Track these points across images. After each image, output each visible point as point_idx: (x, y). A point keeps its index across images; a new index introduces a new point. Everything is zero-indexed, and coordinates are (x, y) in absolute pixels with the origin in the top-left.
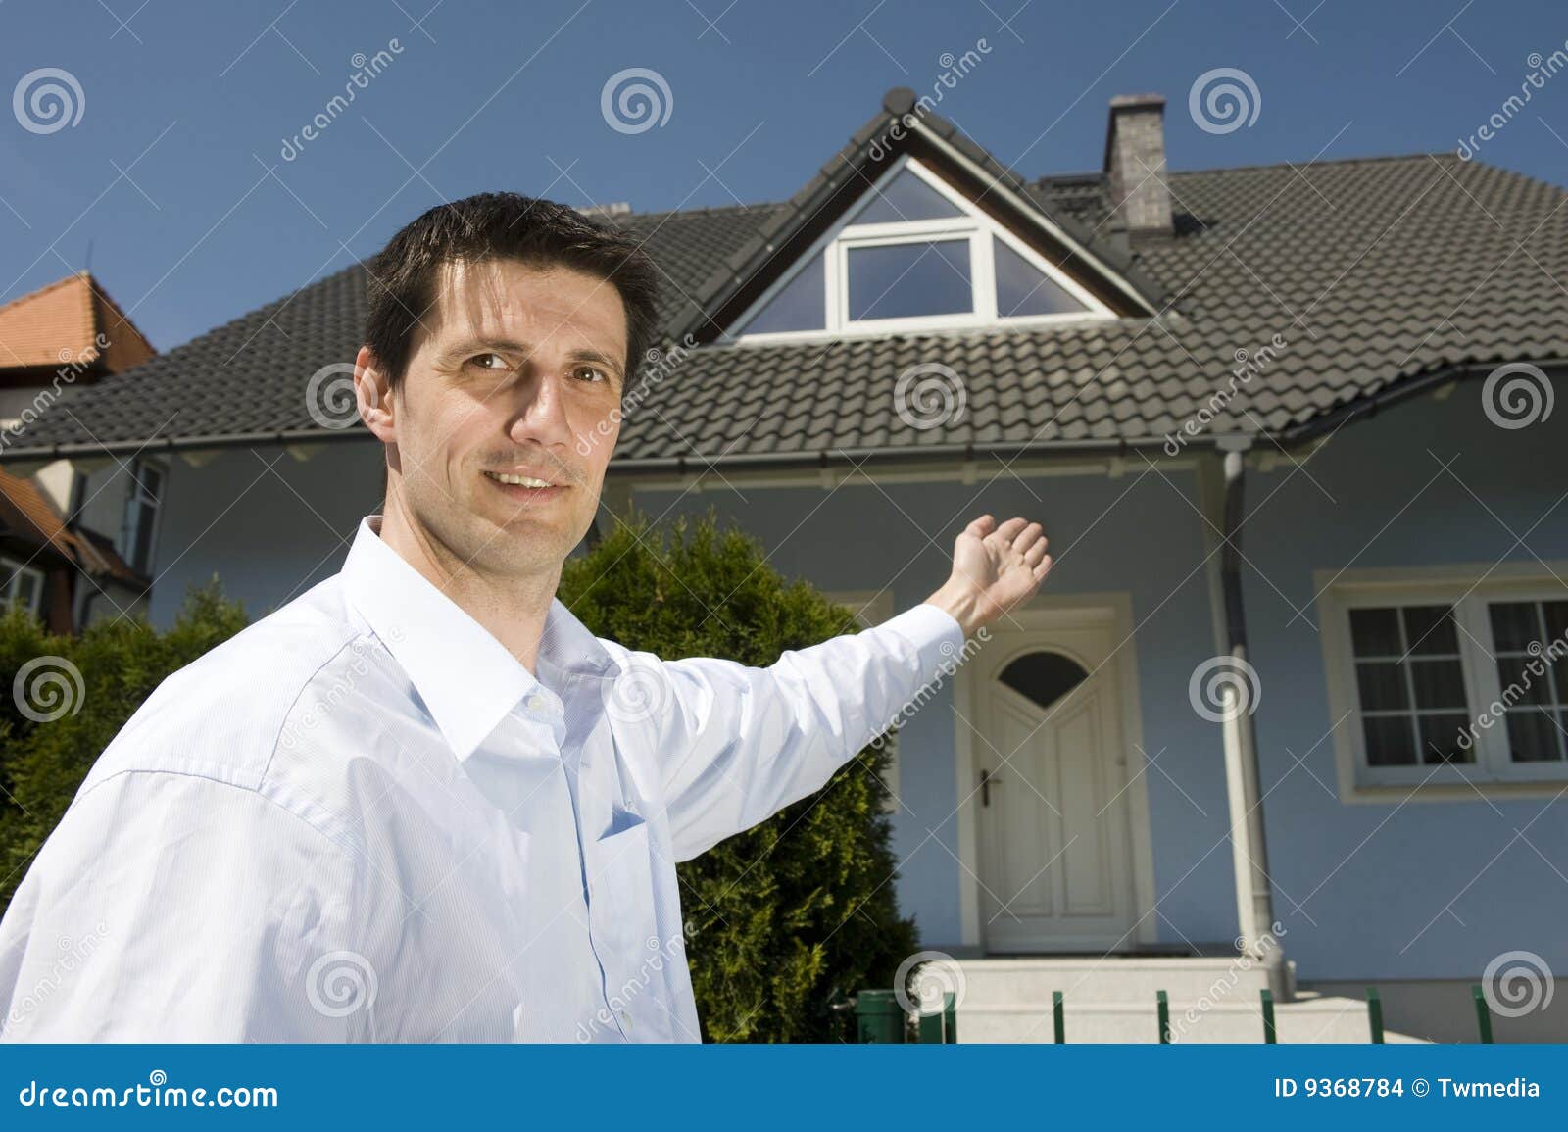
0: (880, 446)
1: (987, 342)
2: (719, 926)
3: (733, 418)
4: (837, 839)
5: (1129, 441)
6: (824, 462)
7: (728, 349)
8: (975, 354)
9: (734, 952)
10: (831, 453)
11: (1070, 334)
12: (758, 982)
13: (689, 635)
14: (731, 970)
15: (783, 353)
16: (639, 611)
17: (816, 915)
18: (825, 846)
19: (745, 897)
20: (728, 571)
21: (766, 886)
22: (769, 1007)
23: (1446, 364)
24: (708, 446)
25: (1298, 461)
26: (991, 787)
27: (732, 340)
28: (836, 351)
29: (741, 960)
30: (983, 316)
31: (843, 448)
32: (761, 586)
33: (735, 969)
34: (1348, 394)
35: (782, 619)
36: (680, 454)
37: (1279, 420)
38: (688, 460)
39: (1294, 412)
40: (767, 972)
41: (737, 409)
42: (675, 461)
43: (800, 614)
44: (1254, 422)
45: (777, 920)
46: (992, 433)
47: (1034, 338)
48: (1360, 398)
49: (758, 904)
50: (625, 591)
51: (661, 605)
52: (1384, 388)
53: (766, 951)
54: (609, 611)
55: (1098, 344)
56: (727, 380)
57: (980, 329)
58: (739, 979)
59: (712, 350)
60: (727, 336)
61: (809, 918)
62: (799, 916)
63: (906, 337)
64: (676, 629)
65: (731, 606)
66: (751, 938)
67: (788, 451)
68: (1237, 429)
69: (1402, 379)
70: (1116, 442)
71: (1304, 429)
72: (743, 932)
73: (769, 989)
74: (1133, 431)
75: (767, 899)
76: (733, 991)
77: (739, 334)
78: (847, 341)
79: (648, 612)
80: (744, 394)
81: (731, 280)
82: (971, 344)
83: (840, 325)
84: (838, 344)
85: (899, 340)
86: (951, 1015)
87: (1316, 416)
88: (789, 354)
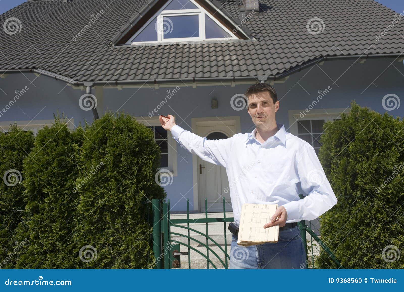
0: (170, 78)
1: (202, 46)
2: (127, 188)
3: (130, 69)
4: (147, 172)
5: (236, 78)
6: (155, 82)
7: (129, 46)
8: (198, 50)
9: (129, 193)
10: (157, 80)
11: (225, 44)
12: (133, 197)
13: (120, 135)
14: (128, 195)
15: (145, 48)
16: (110, 130)
17: (143, 185)
18: (145, 173)
19: (131, 183)
20: (127, 122)
21: (135, 181)
22: (135, 202)
23: (322, 56)
24: (124, 77)
25: (283, 82)
26: (202, 168)
27: (130, 43)
28: (160, 48)
29: (130, 194)
30: (202, 38)
31: (161, 78)
32: (133, 125)
33: (129, 195)
34: (294, 65)
35: (138, 132)
36: (116, 80)
37: (275, 72)
38: (118, 81)
39: (279, 70)
40: (135, 196)
41: (132, 66)
42: (115, 82)
43: (141, 131)
44: (268, 73)
45: (137, 187)
46: (200, 75)
47: (215, 45)
48: (297, 66)
49: (133, 184)
50: (108, 126)
51: (115, 129)
52: (304, 63)
53: (135, 192)
54: (104, 130)
55: (232, 48)
56: (129, 57)
57: (201, 42)
58: (130, 197)
59: (124, 46)
60: (129, 42)
61: (142, 186)
62: (140, 186)
63: (180, 44)
64: (118, 134)
65: (128, 129)
66: (132, 190)
67: (146, 79)
68: (264, 75)
69: (309, 60)
70: (233, 78)
71: (282, 74)
72: (131, 189)
73: (135, 199)
74: (237, 74)
75: (135, 183)
76: (129, 199)
77: (132, 42)
78: (163, 45)
79: (112, 130)
80: (134, 61)
81: (130, 25)
82: (198, 47)
83: (161, 40)
84: (160, 46)
85: (178, 45)
86: (169, 203)
87: (285, 71)
88: (147, 49)
